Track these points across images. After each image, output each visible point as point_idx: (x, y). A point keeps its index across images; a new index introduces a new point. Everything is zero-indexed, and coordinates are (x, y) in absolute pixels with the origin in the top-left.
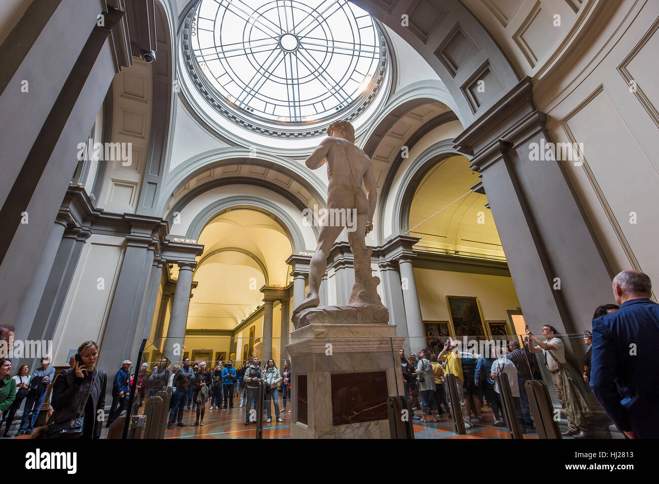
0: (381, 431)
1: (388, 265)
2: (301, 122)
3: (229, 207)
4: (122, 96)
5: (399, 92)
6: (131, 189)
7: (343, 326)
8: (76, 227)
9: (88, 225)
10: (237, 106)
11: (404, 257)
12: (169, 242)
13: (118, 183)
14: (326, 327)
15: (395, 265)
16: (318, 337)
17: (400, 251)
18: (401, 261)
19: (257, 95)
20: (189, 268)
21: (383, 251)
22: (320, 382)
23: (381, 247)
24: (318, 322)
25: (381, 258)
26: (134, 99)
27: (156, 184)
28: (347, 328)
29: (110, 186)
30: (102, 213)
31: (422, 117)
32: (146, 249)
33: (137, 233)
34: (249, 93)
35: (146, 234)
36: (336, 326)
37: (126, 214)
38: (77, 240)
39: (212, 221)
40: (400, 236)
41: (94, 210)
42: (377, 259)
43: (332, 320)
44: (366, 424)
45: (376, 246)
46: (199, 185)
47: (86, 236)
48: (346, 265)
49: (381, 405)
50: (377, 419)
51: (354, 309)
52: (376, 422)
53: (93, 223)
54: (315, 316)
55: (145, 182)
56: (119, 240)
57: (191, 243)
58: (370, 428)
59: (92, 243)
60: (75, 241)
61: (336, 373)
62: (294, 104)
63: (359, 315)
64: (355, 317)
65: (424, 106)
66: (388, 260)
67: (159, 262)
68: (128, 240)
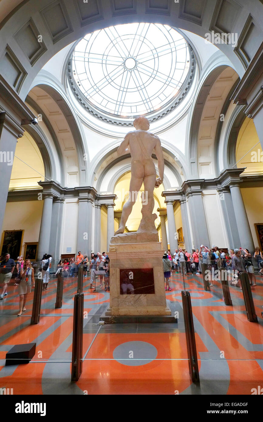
0: (147, 300)
1: (224, 190)
2: (154, 111)
3: (125, 171)
4: (59, 132)
5: (205, 67)
6: (76, 175)
7: (127, 245)
8: (58, 197)
9: (63, 195)
10: (116, 115)
11: (233, 183)
12: (100, 196)
13: (71, 174)
14: (118, 245)
15: (227, 189)
16: (112, 251)
17: (229, 180)
18: (231, 186)
19: (124, 104)
20: (111, 206)
21: (219, 181)
22: (113, 273)
23: (218, 179)
24: (115, 242)
25: (218, 186)
26: (64, 132)
27: (85, 170)
28: (130, 246)
29: (68, 176)
30: (67, 189)
31: (231, 77)
32: (87, 202)
33: (82, 195)
34: (120, 105)
35: (85, 195)
36: (123, 245)
37: (75, 188)
38: (60, 203)
39: (119, 181)
40: (228, 170)
41: (63, 189)
42: (216, 186)
43: (122, 241)
44: (139, 295)
45: (213, 178)
46: (108, 164)
47: (63, 200)
48: (193, 194)
49: (149, 286)
50: (146, 293)
51: (136, 235)
52: (145, 295)
53: (65, 194)
54: (114, 240)
55: (80, 170)
56: (76, 199)
57: (109, 194)
58: (140, 297)
59: (66, 203)
60: (59, 203)
61: (122, 269)
62: (146, 101)
63: (138, 238)
64: (136, 239)
65: (226, 69)
66: (223, 186)
67: (98, 206)
68: (79, 199)
